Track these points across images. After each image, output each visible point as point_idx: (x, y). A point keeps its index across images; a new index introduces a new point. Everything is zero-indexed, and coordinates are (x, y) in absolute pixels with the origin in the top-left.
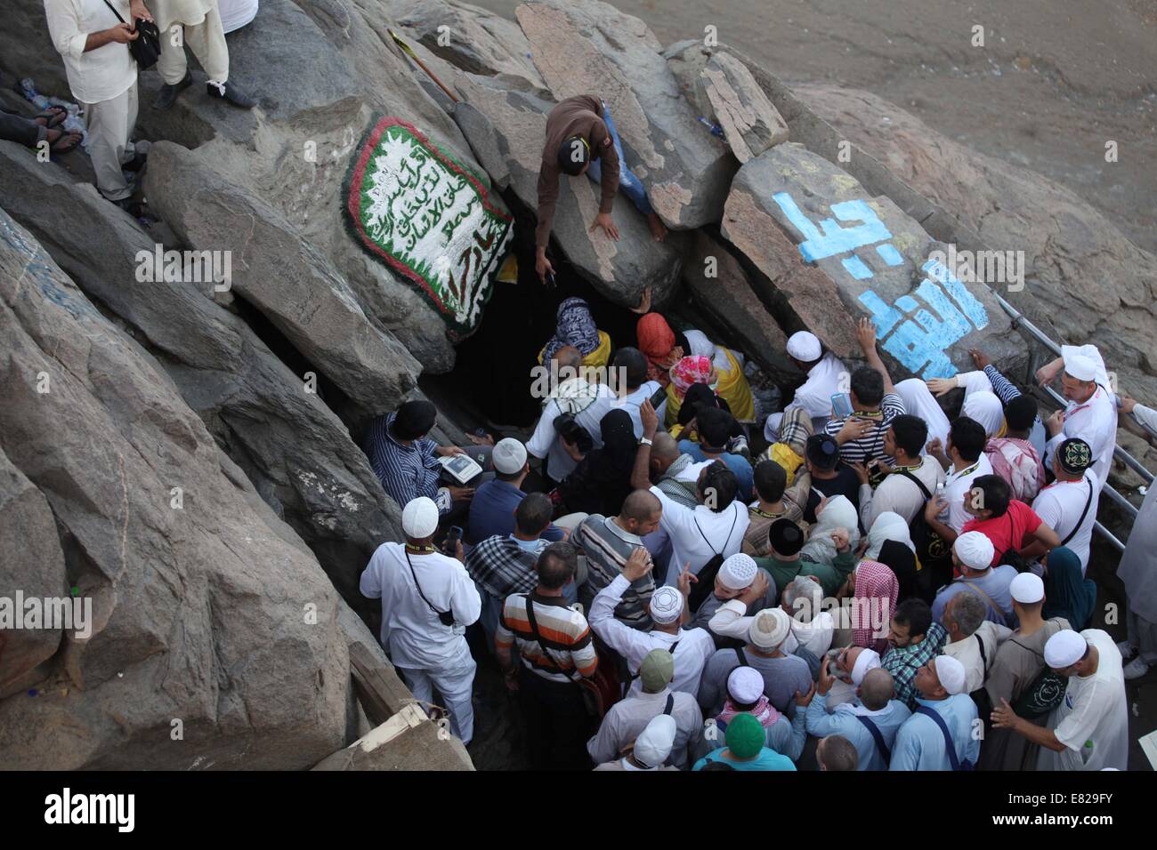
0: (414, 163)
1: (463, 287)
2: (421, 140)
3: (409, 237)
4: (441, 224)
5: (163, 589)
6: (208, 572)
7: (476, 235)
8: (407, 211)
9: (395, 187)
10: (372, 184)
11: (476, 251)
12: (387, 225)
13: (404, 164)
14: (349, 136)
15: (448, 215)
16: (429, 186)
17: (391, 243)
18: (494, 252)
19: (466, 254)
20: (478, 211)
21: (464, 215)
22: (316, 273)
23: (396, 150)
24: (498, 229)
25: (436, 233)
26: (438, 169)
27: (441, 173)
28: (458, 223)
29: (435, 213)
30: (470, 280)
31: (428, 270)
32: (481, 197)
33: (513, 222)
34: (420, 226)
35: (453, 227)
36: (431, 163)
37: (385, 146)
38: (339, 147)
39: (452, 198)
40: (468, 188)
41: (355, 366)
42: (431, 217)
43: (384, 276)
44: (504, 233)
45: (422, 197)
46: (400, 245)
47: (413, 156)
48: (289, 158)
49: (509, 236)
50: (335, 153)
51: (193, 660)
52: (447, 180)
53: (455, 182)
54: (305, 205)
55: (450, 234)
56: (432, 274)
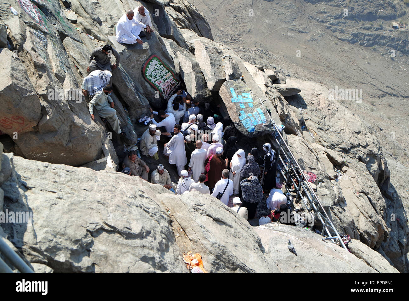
0: (158, 65)
1: (167, 92)
2: (160, 61)
3: (155, 79)
4: (163, 79)
5: (59, 120)
7: (171, 83)
8: (156, 74)
9: (154, 69)
10: (148, 67)
11: (170, 86)
12: (151, 75)
13: (156, 65)
14: (145, 57)
15: (165, 77)
16: (161, 70)
17: (151, 80)
18: (175, 87)
19: (168, 86)
20: (172, 77)
21: (168, 78)
23: (155, 62)
24: (176, 83)
25: (162, 80)
26: (163, 67)
27: (164, 68)
28: (167, 79)
29: (162, 76)
30: (168, 92)
31: (159, 87)
32: (172, 75)
33: (180, 82)
34: (158, 78)
35: (165, 80)
36: (162, 66)
37: (153, 60)
38: (142, 58)
39: (166, 74)
40: (170, 73)
42: (161, 77)
43: (148, 86)
44: (178, 84)
45: (159, 72)
46: (153, 80)
47: (158, 64)
48: (130, 58)
49: (179, 85)
50: (141, 59)
52: (165, 70)
53: (167, 71)
54: (133, 67)
55: (165, 81)
56: (159, 88)
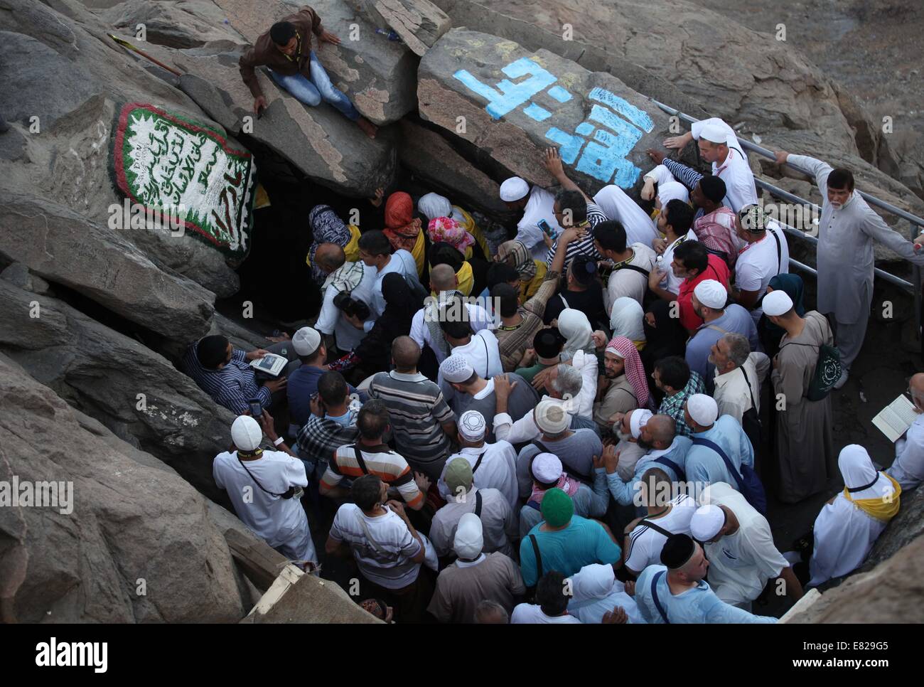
0: (159, 135)
1: (229, 222)
2: (160, 114)
3: (174, 194)
4: (196, 176)
5: (62, 534)
6: (94, 510)
7: (227, 177)
8: (165, 174)
9: (151, 158)
10: (131, 161)
11: (230, 189)
12: (153, 190)
13: (152, 137)
14: (102, 128)
15: (199, 167)
16: (177, 149)
17: (161, 204)
18: (245, 186)
19: (223, 194)
20: (222, 158)
21: (212, 164)
22: (108, 245)
23: (143, 128)
24: (242, 167)
25: (194, 185)
26: (180, 133)
27: (184, 136)
28: (209, 172)
29: (188, 169)
30: (232, 214)
31: (196, 216)
32: (221, 146)
33: (253, 157)
34: (180, 183)
35: (206, 176)
36: (173, 130)
37: (133, 128)
38: (97, 139)
39: (199, 153)
40: (209, 141)
41: (163, 309)
42: (186, 173)
44: (248, 169)
45: (174, 159)
46: (168, 203)
47: (157, 128)
48: (60, 160)
49: (253, 169)
50: (95, 145)
51: (103, 584)
52: (190, 140)
53: (197, 139)
54: (83, 194)
55: (205, 183)
56: (201, 218)
